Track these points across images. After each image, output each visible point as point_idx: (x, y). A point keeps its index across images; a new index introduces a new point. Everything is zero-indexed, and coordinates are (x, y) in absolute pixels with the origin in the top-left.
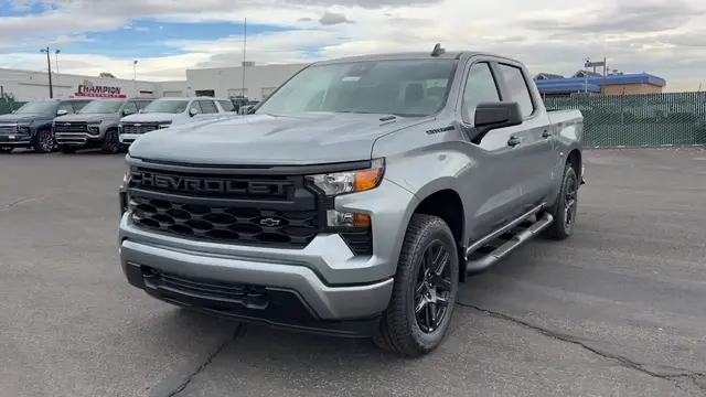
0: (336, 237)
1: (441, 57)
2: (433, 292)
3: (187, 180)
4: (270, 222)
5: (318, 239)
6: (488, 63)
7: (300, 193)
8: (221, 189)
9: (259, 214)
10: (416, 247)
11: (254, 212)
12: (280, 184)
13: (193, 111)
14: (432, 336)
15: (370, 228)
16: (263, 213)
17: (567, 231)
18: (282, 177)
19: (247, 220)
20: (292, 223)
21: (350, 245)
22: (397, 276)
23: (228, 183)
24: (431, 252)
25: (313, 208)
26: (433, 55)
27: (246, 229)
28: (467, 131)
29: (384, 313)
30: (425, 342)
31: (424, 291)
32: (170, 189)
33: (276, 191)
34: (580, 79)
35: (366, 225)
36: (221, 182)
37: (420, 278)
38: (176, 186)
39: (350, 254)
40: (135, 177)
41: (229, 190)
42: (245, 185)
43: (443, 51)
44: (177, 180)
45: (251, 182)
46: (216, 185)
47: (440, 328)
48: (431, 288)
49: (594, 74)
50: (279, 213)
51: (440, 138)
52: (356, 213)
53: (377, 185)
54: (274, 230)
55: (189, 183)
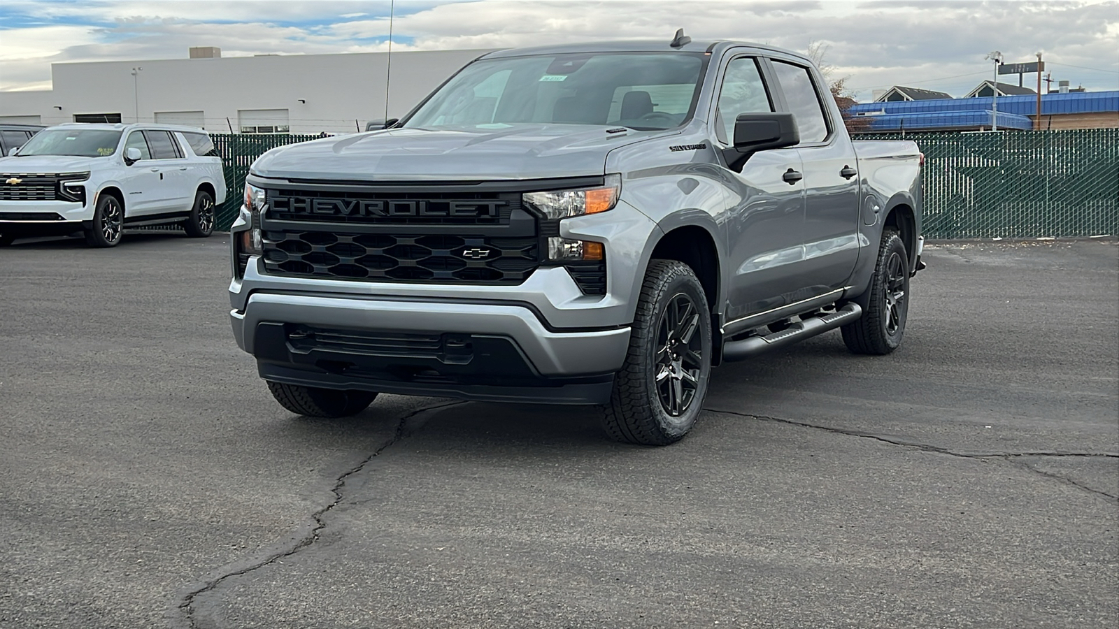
0: (561, 270)
1: (684, 49)
2: (677, 365)
3: (363, 203)
4: (476, 253)
5: (538, 273)
6: (754, 58)
7: (516, 215)
8: (413, 212)
9: (463, 242)
10: (657, 294)
11: (456, 241)
12: (491, 204)
13: (134, 153)
14: (676, 423)
15: (603, 262)
16: (468, 242)
17: (891, 341)
18: (493, 195)
19: (446, 252)
20: (505, 253)
21: (578, 281)
22: (636, 325)
23: (423, 204)
24: (677, 309)
25: (533, 234)
26: (672, 45)
27: (443, 263)
28: (723, 153)
29: (618, 372)
30: (669, 424)
31: (666, 361)
32: (336, 216)
33: (487, 213)
34: (984, 100)
35: (600, 258)
36: (412, 204)
37: (662, 341)
38: (345, 211)
39: (579, 294)
40: (277, 204)
41: (423, 212)
42: (446, 207)
43: (687, 41)
44: (347, 204)
45: (453, 203)
46: (406, 208)
47: (688, 414)
48: (676, 360)
49: (1020, 90)
50: (488, 240)
51: (688, 156)
52: (587, 242)
53: (612, 207)
54: (482, 264)
55: (367, 206)
